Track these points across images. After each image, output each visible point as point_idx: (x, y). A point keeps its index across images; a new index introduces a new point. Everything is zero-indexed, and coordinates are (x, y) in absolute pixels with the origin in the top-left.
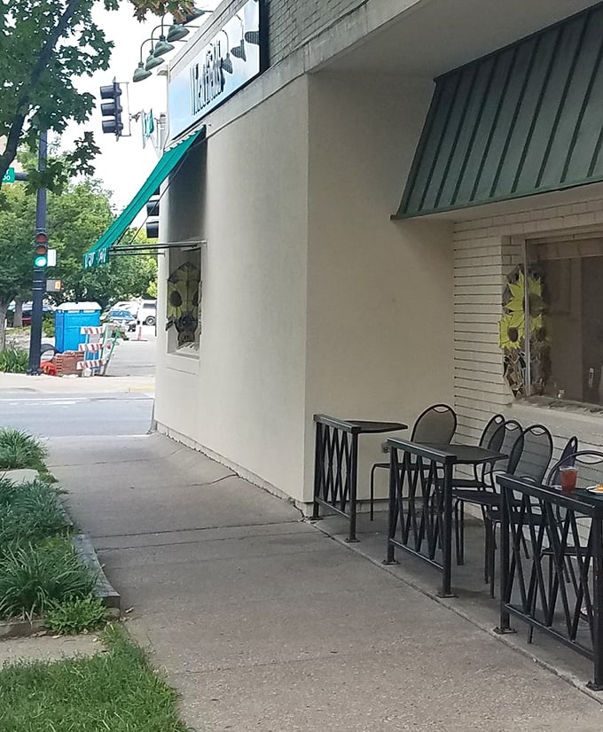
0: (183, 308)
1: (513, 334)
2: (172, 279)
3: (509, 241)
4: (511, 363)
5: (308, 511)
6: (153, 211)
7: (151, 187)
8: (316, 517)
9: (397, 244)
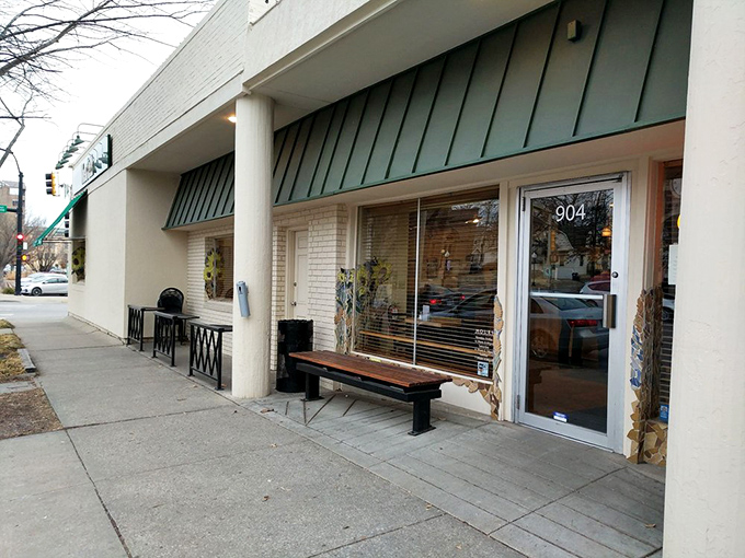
0: (79, 266)
1: (209, 275)
2: (74, 253)
3: (208, 239)
4: (208, 286)
5: (126, 342)
6: (67, 217)
7: (68, 208)
8: (129, 343)
9: (164, 240)
